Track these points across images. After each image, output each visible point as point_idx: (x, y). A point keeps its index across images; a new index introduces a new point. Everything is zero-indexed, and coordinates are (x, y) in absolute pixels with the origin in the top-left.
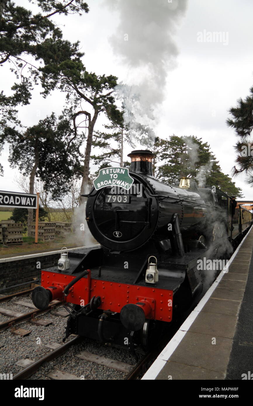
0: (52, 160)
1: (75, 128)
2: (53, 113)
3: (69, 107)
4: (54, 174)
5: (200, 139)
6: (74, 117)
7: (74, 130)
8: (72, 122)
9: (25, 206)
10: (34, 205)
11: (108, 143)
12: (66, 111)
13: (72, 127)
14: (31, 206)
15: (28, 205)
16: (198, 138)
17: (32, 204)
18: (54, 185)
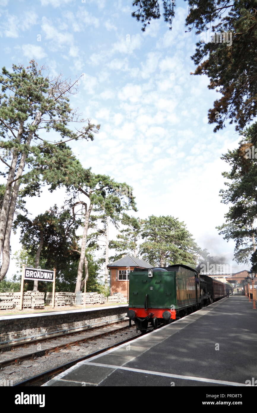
0: (54, 241)
1: (74, 215)
2: (56, 205)
3: (69, 198)
4: (54, 253)
5: (177, 219)
6: (73, 206)
7: (73, 217)
8: (71, 211)
9: (46, 279)
10: (52, 279)
11: (95, 224)
12: (67, 201)
13: (71, 215)
14: (50, 279)
15: (48, 279)
16: (175, 218)
17: (51, 278)
18: (54, 263)
